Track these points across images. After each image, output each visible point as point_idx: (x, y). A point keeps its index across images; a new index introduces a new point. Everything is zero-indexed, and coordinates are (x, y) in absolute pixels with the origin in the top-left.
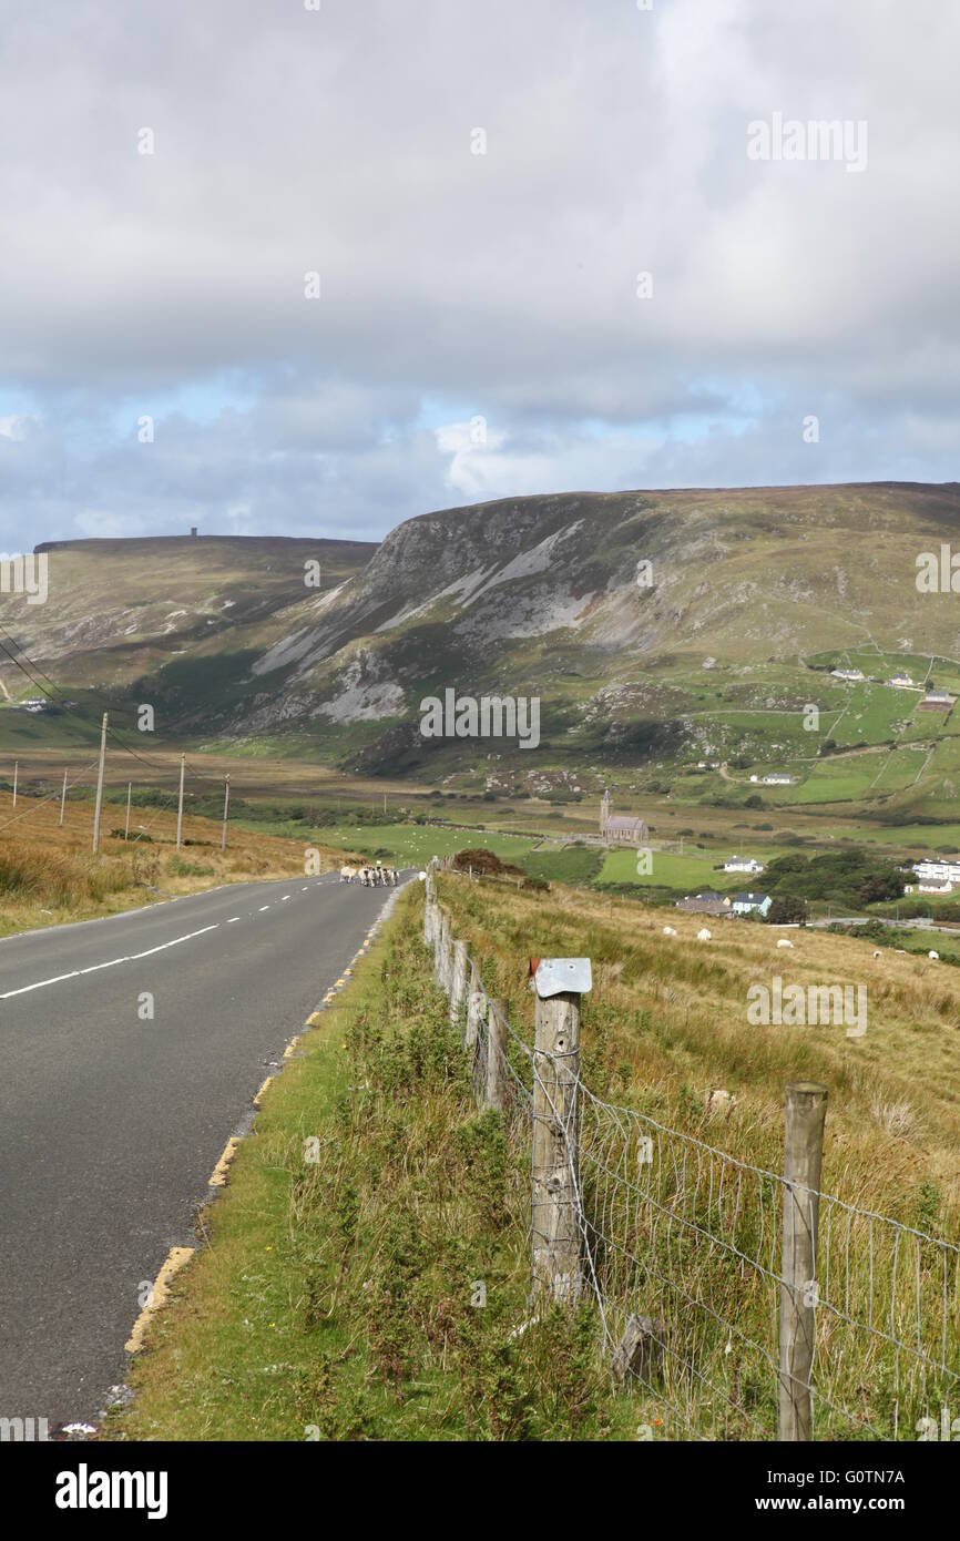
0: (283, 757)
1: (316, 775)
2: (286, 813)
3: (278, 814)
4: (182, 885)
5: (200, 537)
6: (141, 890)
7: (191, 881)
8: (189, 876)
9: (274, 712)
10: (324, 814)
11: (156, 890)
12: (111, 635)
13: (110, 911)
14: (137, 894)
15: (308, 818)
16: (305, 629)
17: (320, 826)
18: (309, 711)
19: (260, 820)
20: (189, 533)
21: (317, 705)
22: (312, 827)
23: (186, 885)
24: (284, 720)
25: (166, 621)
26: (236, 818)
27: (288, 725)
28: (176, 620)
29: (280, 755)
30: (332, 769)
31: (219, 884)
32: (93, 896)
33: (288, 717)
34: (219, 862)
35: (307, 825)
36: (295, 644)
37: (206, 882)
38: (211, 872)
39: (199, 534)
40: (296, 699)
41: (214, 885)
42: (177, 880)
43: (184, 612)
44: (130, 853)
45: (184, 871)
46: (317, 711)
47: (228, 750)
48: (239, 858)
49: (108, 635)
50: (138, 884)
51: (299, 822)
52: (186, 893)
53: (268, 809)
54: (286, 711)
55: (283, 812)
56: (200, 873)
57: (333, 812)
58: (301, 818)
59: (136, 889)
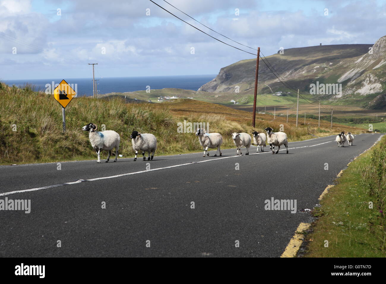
0: (347, 105)
1: (357, 109)
2: (349, 120)
3: (346, 120)
4: (321, 135)
5: (322, 46)
6: (310, 136)
7: (323, 134)
8: (323, 133)
9: (344, 93)
10: (359, 120)
11: (314, 135)
12: (299, 74)
13: (302, 140)
14: (308, 136)
15: (355, 121)
16: (353, 69)
17: (358, 123)
18: (354, 92)
19: (341, 122)
20: (319, 45)
21: (356, 90)
22: (356, 124)
23: (322, 135)
24: (347, 95)
25: (314, 69)
26: (334, 122)
27: (348, 96)
28: (316, 69)
29: (346, 104)
30: (361, 108)
31: (331, 135)
32: (297, 136)
33: (348, 94)
34: (331, 130)
35: (355, 123)
36: (350, 73)
37: (327, 134)
38: (328, 132)
39: (322, 45)
40: (350, 89)
41: (329, 135)
42: (319, 134)
43: (318, 67)
44: (306, 127)
45: (321, 132)
46: (357, 92)
47: (332, 103)
48: (336, 129)
49: (298, 74)
50: (309, 134)
51: (352, 122)
52: (322, 137)
53: (343, 119)
54: (348, 92)
55: (347, 120)
56: (326, 132)
57: (362, 120)
58: (353, 121)
59: (308, 135)
